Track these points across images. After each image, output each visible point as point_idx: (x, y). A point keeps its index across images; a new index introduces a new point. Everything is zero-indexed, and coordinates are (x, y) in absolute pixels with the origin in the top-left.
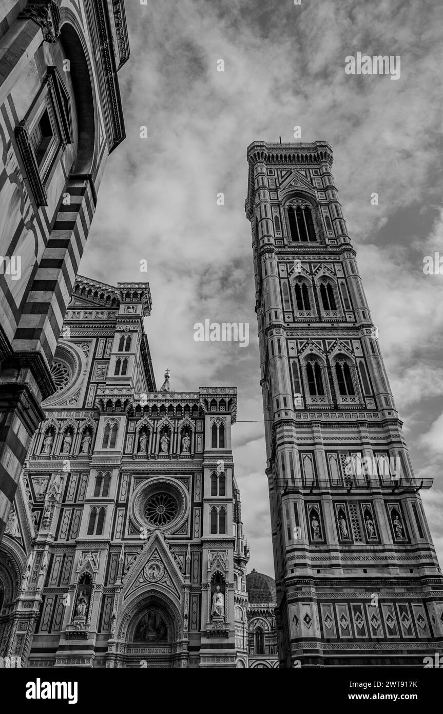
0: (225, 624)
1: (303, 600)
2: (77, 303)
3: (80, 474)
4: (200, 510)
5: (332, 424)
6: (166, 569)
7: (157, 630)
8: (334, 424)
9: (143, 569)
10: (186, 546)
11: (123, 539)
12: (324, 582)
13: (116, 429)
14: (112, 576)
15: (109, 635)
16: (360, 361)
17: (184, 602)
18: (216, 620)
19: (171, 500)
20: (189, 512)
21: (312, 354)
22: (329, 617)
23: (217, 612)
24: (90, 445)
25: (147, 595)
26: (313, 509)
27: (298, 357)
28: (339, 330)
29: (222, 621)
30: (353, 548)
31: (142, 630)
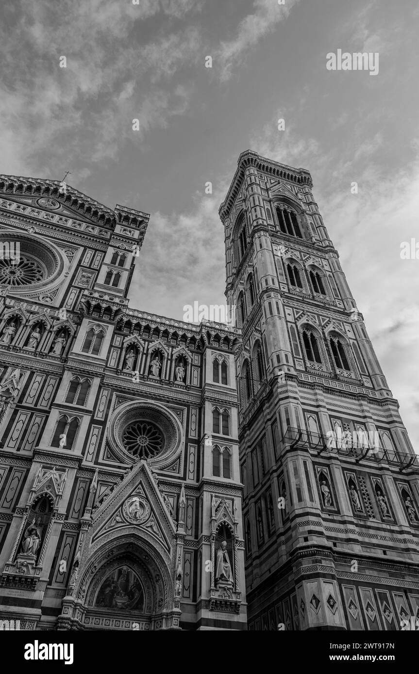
0: (235, 593)
1: (324, 576)
2: (65, 212)
3: (47, 376)
4: (197, 448)
5: (334, 391)
6: (152, 510)
7: (130, 595)
8: (336, 392)
9: (122, 505)
10: (179, 486)
11: (96, 463)
12: (343, 558)
13: (101, 336)
14: (77, 508)
15: (65, 590)
16: (353, 342)
17: (175, 557)
18: (224, 586)
19: (156, 432)
20: (182, 447)
21: (308, 324)
22: (353, 604)
23: (225, 575)
24: (63, 348)
25: (124, 541)
26: (322, 473)
27: (295, 323)
28: (331, 311)
29: (232, 589)
30: (369, 524)
31: (107, 591)
